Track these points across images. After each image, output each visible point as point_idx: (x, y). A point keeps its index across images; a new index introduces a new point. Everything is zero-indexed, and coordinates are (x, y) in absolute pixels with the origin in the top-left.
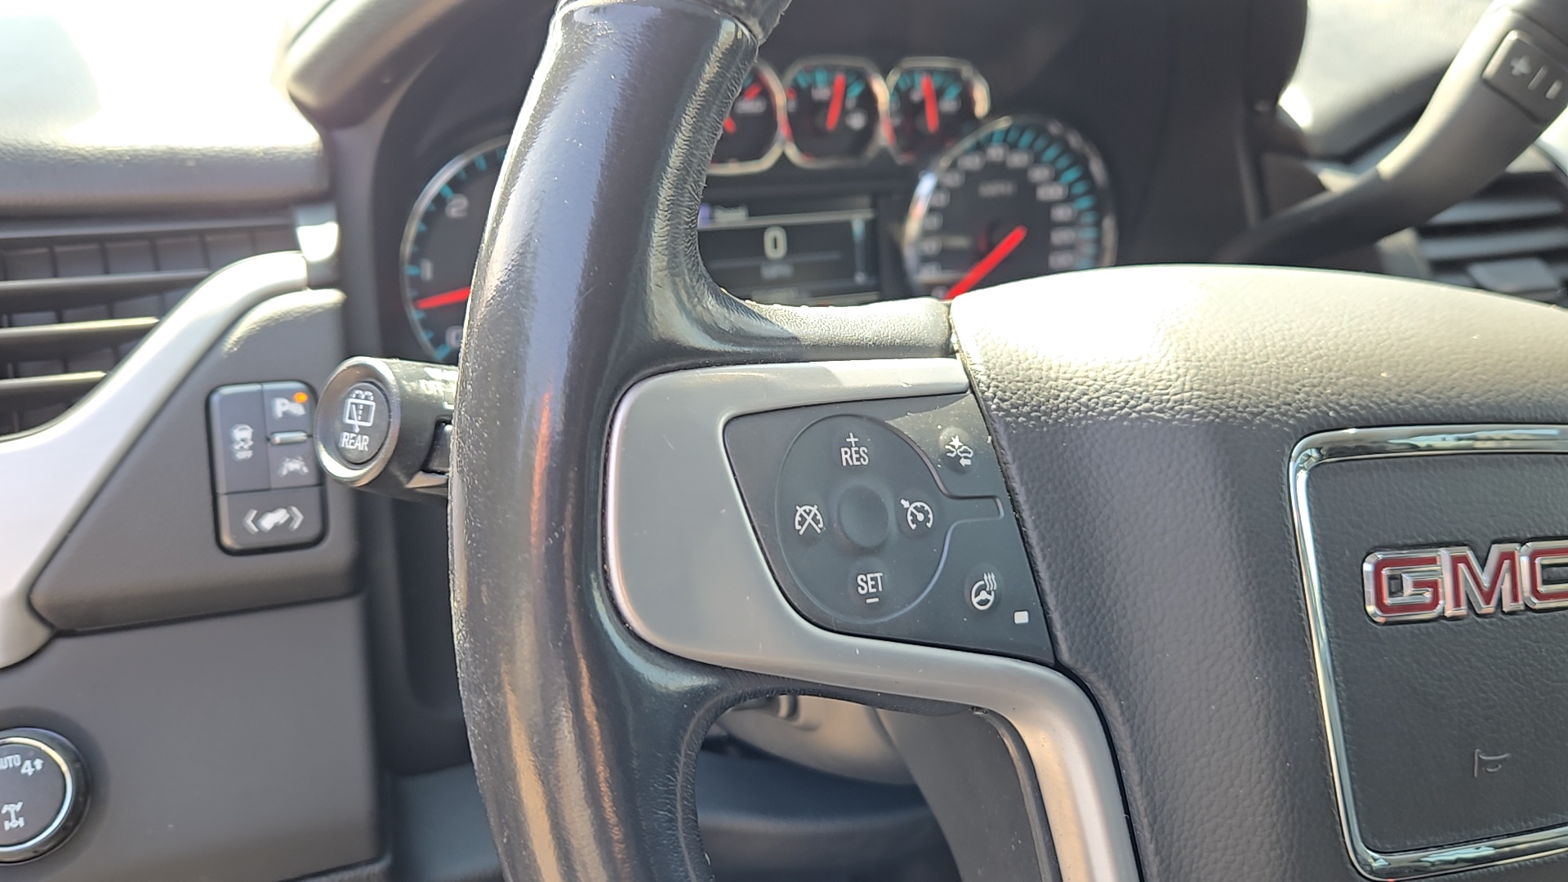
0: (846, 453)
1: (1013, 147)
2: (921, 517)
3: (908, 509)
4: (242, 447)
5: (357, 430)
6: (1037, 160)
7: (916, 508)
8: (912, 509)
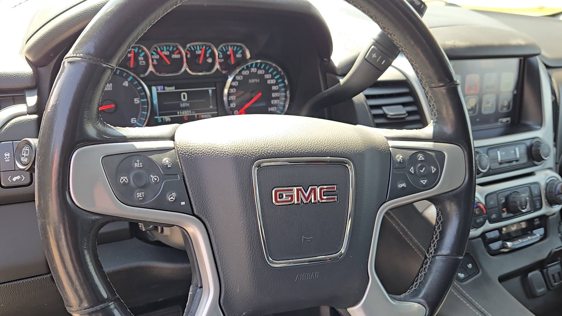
0: (136, 164)
1: (259, 68)
2: (156, 179)
3: (152, 178)
4: (7, 158)
5: (25, 156)
6: (267, 72)
7: (155, 177)
8: (153, 177)
